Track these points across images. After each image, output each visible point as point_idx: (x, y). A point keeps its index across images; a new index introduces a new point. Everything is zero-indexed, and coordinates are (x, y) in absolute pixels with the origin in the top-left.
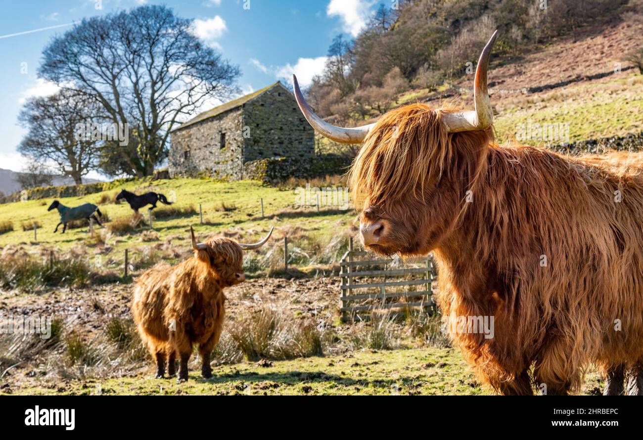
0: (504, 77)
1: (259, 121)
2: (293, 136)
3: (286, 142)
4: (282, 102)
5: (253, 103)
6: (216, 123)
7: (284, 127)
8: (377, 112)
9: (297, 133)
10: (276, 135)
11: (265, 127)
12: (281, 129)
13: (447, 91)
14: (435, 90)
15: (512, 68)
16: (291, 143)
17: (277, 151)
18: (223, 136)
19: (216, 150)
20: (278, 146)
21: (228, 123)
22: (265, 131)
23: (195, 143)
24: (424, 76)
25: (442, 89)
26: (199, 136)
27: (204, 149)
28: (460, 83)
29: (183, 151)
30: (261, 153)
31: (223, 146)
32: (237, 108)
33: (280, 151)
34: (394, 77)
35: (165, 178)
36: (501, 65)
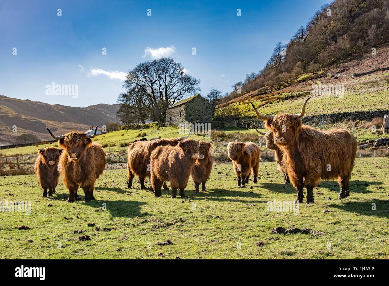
0: (351, 66)
1: (191, 108)
2: (204, 113)
3: (201, 115)
4: (200, 101)
5: (189, 102)
6: (179, 108)
7: (200, 110)
8: (287, 85)
9: (205, 112)
10: (197, 112)
11: (193, 110)
12: (199, 111)
13: (322, 74)
14: (316, 74)
15: (354, 62)
16: (203, 115)
17: (198, 118)
18: (181, 113)
19: (178, 117)
20: (198, 116)
21: (182, 108)
22: (194, 112)
23: (173, 114)
24: (312, 66)
25: (320, 73)
26: (174, 112)
27: (176, 117)
28: (329, 70)
29: (170, 117)
30: (192, 119)
31: (180, 116)
32: (184, 104)
33: (199, 118)
34: (298, 67)
35: (163, 126)
36: (351, 60)
